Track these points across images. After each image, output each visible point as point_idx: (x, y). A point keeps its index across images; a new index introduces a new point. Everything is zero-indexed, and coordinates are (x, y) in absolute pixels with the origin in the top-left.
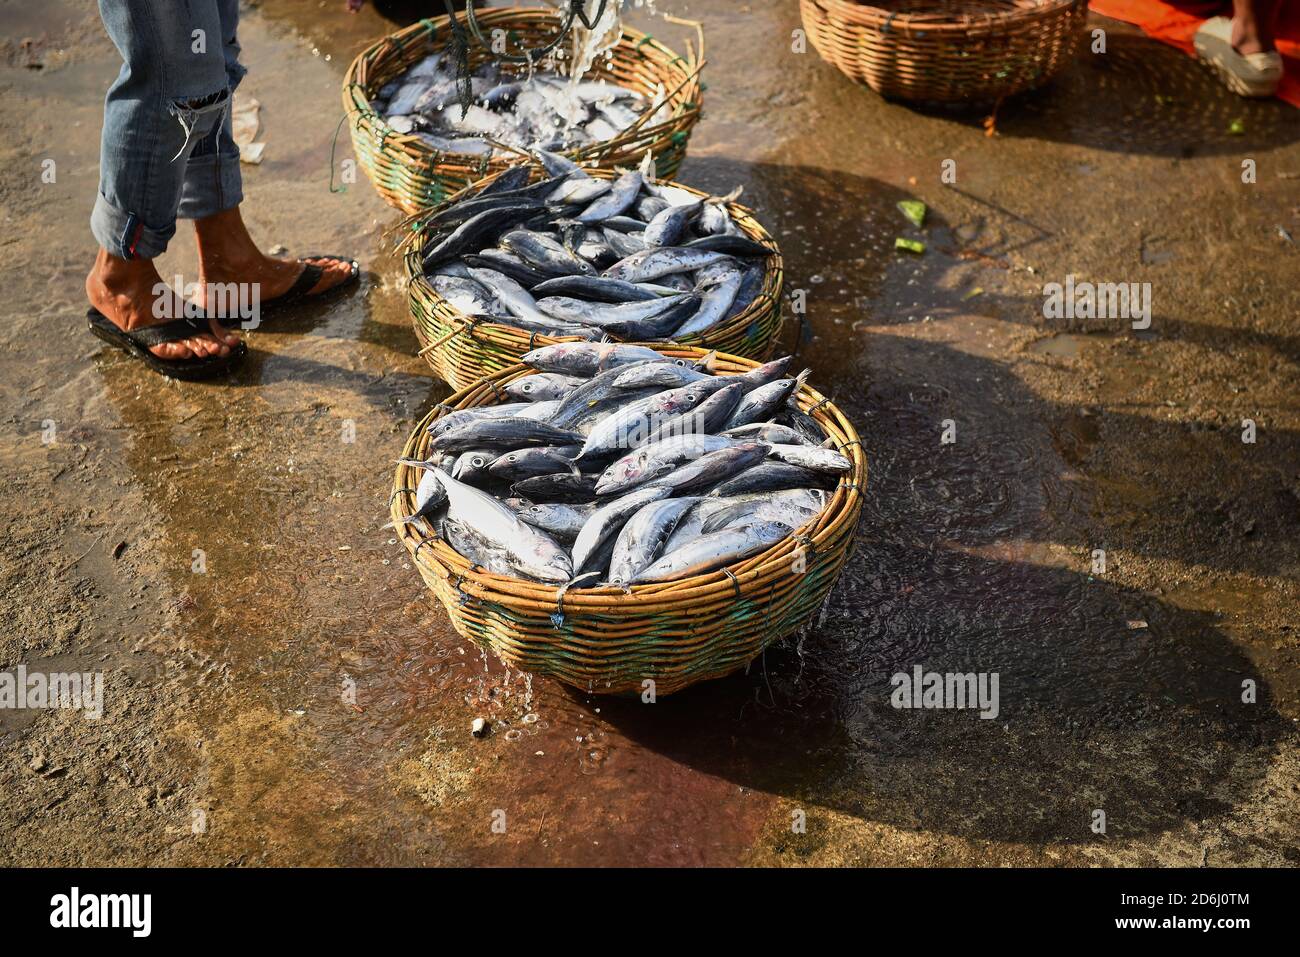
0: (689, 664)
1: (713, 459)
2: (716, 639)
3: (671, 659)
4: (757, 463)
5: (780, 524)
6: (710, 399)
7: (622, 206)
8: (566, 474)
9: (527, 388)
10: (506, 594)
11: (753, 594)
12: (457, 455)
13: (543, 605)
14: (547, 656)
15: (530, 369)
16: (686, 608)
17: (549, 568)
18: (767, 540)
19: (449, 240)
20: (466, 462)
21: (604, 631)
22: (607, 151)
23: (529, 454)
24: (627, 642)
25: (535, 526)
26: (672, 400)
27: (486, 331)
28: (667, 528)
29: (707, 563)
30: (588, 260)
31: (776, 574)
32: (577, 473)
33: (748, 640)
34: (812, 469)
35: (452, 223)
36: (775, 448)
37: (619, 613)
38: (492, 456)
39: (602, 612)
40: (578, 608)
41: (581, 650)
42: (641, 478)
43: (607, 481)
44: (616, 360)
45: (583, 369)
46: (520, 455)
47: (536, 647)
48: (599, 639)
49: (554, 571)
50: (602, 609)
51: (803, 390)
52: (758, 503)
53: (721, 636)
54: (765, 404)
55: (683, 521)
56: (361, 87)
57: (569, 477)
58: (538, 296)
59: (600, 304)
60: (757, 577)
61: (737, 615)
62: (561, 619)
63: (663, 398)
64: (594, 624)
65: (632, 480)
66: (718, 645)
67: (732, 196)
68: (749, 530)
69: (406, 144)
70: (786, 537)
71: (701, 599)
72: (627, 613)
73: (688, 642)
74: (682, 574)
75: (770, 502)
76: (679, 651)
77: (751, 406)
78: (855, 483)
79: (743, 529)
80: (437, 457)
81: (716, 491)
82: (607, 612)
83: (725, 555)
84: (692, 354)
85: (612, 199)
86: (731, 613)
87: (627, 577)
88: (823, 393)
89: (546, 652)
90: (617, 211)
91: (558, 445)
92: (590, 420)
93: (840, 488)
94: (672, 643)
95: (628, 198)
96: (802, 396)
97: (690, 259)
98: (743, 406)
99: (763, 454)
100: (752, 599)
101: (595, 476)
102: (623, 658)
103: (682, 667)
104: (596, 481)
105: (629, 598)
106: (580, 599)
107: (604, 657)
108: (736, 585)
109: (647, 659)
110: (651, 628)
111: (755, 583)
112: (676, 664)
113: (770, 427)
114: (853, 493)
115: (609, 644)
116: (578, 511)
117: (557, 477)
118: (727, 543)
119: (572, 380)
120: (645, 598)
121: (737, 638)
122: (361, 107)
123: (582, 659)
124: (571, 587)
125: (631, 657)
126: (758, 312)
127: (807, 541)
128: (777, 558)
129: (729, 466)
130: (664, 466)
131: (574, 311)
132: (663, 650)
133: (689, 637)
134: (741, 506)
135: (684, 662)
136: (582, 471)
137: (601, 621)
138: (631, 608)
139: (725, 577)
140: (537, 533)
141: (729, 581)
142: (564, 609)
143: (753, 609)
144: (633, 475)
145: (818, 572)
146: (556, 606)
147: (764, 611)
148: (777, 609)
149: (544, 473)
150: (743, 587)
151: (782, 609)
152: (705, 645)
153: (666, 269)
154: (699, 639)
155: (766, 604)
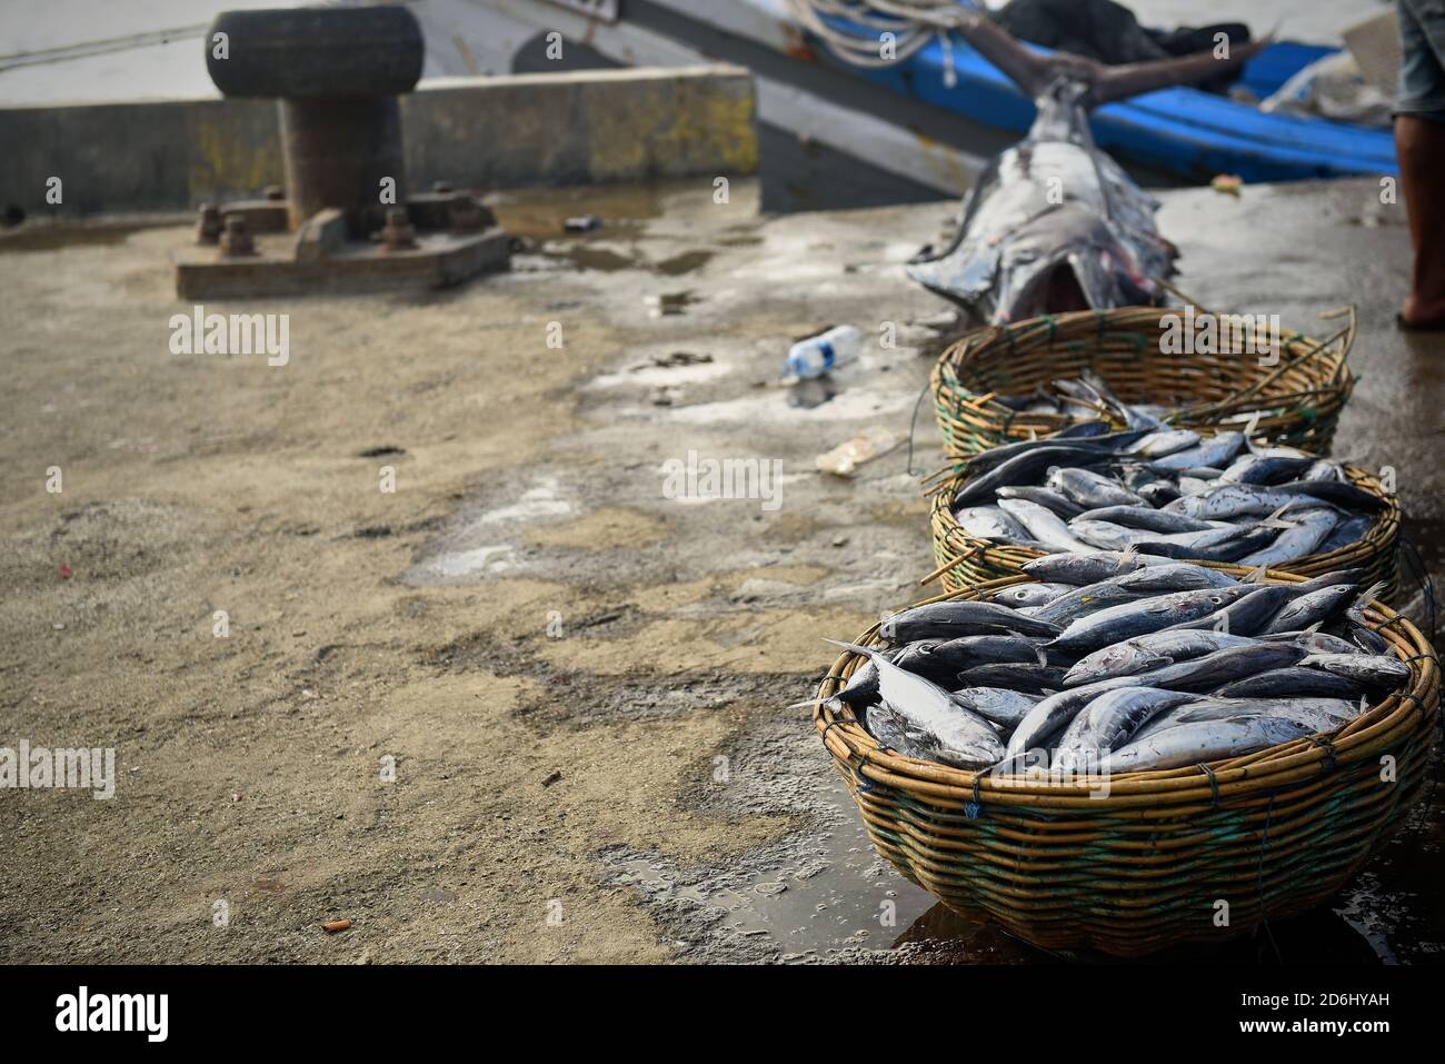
0: (1154, 899)
2: (1190, 864)
4: (1285, 666)
5: (1300, 725)
7: (1208, 460)
9: (1021, 594)
11: (1242, 804)
13: (955, 791)
16: (1142, 808)
19: (987, 477)
20: (911, 650)
21: (1036, 831)
24: (1064, 852)
25: (974, 711)
28: (1136, 715)
30: (1146, 497)
31: (1274, 778)
32: (1043, 661)
33: (1240, 877)
34: (1359, 679)
37: (1051, 807)
39: (1026, 804)
40: (998, 796)
41: (1008, 862)
42: (1126, 668)
43: (1078, 670)
47: (952, 858)
48: (1028, 845)
50: (1028, 798)
51: (1374, 608)
52: (1271, 705)
53: (1198, 862)
54: (1311, 610)
55: (1161, 715)
56: (954, 366)
60: (1244, 777)
61: (1218, 832)
62: (975, 808)
64: (1018, 820)
65: (1111, 670)
66: (1195, 876)
70: (1300, 738)
71: (1162, 796)
72: (1061, 807)
73: (1147, 860)
75: (1289, 705)
76: (1138, 874)
77: (1295, 612)
78: (1414, 694)
81: (1221, 691)
82: (1036, 804)
85: (1198, 452)
86: (1212, 826)
89: (966, 866)
90: (1203, 463)
93: (1389, 699)
94: (1126, 859)
96: (1370, 613)
97: (1273, 498)
99: (1296, 658)
100: (1240, 811)
102: (1063, 879)
103: (1144, 902)
107: (1036, 873)
108: (1213, 782)
109: (1094, 883)
110: (1096, 834)
111: (1241, 784)
112: (1136, 895)
113: (1313, 634)
115: (1041, 853)
116: (1033, 700)
117: (1016, 664)
121: (1223, 870)
122: (947, 378)
123: (1008, 876)
125: (1074, 878)
126: (1351, 555)
127: (1323, 744)
128: (1278, 758)
129: (1241, 662)
130: (1159, 658)
132: (1115, 871)
133: (1150, 853)
136: (1050, 659)
137: (1030, 817)
138: (1067, 799)
139: (1201, 773)
141: (1205, 777)
142: (980, 799)
143: (1242, 828)
144: (1113, 666)
145: (1349, 799)
146: (970, 792)
147: (1260, 833)
148: (1280, 836)
149: (999, 660)
150: (1223, 788)
151: (1292, 838)
152: (1174, 870)
153: (1240, 506)
154: (1164, 859)
155: (1260, 825)
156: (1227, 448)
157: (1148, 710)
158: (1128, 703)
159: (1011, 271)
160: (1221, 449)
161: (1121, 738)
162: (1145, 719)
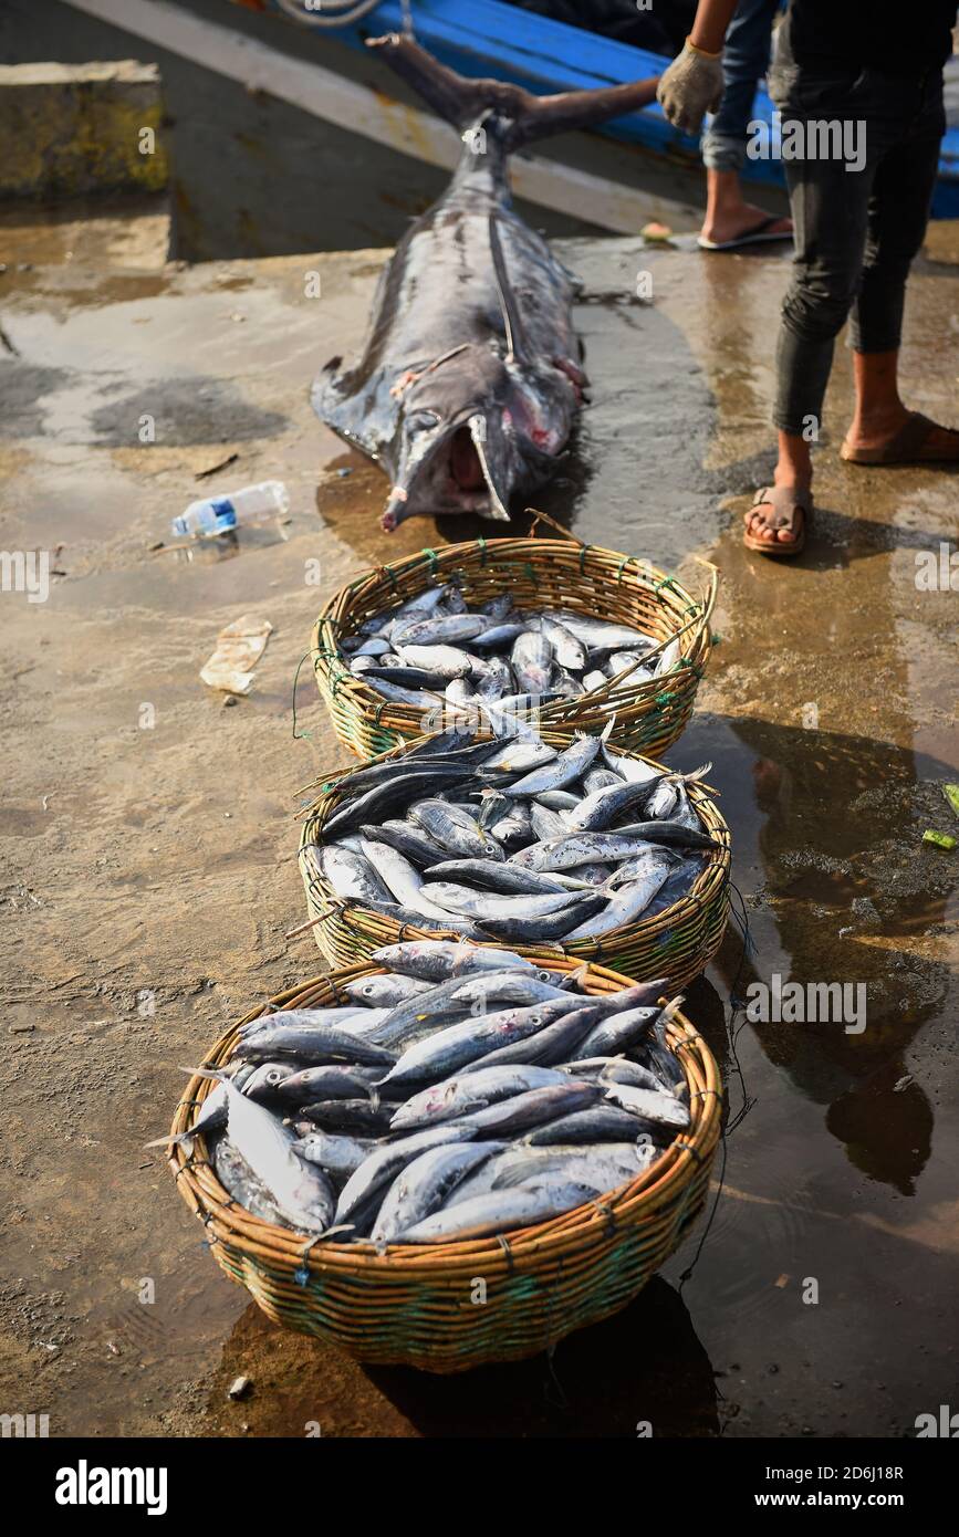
0: (461, 1344)
1: (538, 1097)
2: (492, 1318)
3: (437, 1337)
4: (588, 1107)
5: (584, 1187)
6: (554, 1026)
7: (566, 778)
8: (363, 1101)
9: (368, 990)
10: (250, 1239)
11: (535, 1269)
12: (258, 1064)
13: (287, 1257)
14: (302, 1316)
15: (379, 967)
16: (448, 1279)
17: (303, 1215)
18: (559, 1207)
19: (353, 807)
20: (260, 1077)
21: (357, 1296)
22: (573, 712)
23: (326, 1075)
24: (384, 1311)
25: (307, 1160)
26: (513, 1021)
27: (357, 916)
28: (450, 1179)
29: (483, 1228)
30: (499, 841)
31: (561, 1249)
32: (375, 1101)
33: (536, 1322)
34: (650, 1120)
35: (363, 787)
36: (614, 1090)
37: (368, 1278)
38: (291, 1070)
40: (324, 1267)
41: (334, 1315)
42: (445, 1114)
43: (405, 1113)
44: (473, 966)
45: (434, 973)
46: (315, 1074)
47: (290, 1305)
48: (352, 1305)
49: (307, 1218)
50: (350, 1270)
51: (676, 1021)
52: (569, 1157)
53: (500, 1315)
54: (619, 1035)
55: (474, 1172)
56: (334, 624)
57: (366, 1105)
58: (428, 879)
59: (491, 895)
60: (537, 1250)
61: (514, 1292)
62: (308, 1276)
63: (503, 1019)
64: (343, 1286)
65: (433, 1115)
66: (498, 1325)
67: (696, 775)
68: (541, 1193)
69: (356, 691)
70: (587, 1203)
71: (465, 1271)
72: (376, 1278)
73: (456, 1319)
74: (453, 1237)
75: (584, 1157)
76: (445, 1328)
77: (604, 1036)
78: (691, 1144)
79: (534, 1190)
80: (236, 1065)
81: (528, 1137)
82: (356, 1275)
83: (510, 1218)
84: (564, 964)
85: (554, 769)
86: (508, 1289)
87: (390, 1234)
88: (697, 1028)
89: (301, 1311)
90: (558, 783)
91: (365, 1064)
92: (416, 1037)
93: (672, 1147)
94: (435, 1317)
95: (574, 770)
96: (671, 1028)
97: (614, 848)
98: (594, 1035)
99: (597, 1095)
100: (535, 1275)
101: (395, 1106)
102: (382, 1329)
103: (454, 1346)
104: (393, 1112)
105: (381, 1260)
106: (327, 1255)
107: (360, 1326)
108: (509, 1257)
109: (410, 1333)
110: (409, 1299)
111: (533, 1257)
112: (446, 1342)
113: (619, 1062)
114: (685, 1155)
115: (361, 1311)
116: (364, 1147)
117: (352, 1103)
118: (513, 1203)
119: (421, 985)
120: (398, 1262)
121: (522, 1319)
122: (327, 646)
123: (336, 1325)
124: (320, 1241)
125: (391, 1329)
126: (676, 918)
127: (607, 1211)
128: (567, 1228)
129: (549, 1109)
130: (476, 1102)
131: (460, 901)
132: (427, 1325)
133: (455, 1313)
134: (549, 1160)
135: (455, 1341)
136: (382, 1098)
137: (351, 1283)
138: (385, 1273)
139: (497, 1246)
140: (306, 1169)
141: (502, 1251)
142: (310, 1266)
143: (536, 1287)
144: (435, 1110)
145: (630, 1247)
146: (301, 1260)
147: (551, 1290)
148: (569, 1289)
149: (338, 1097)
150: (517, 1262)
151: (580, 1288)
152: (477, 1323)
153: (582, 859)
154: (468, 1317)
155: (552, 1283)
156: (582, 762)
157: (461, 1172)
158: (443, 1168)
159: (411, 436)
160: (576, 764)
161: (435, 1203)
162: (458, 1180)
